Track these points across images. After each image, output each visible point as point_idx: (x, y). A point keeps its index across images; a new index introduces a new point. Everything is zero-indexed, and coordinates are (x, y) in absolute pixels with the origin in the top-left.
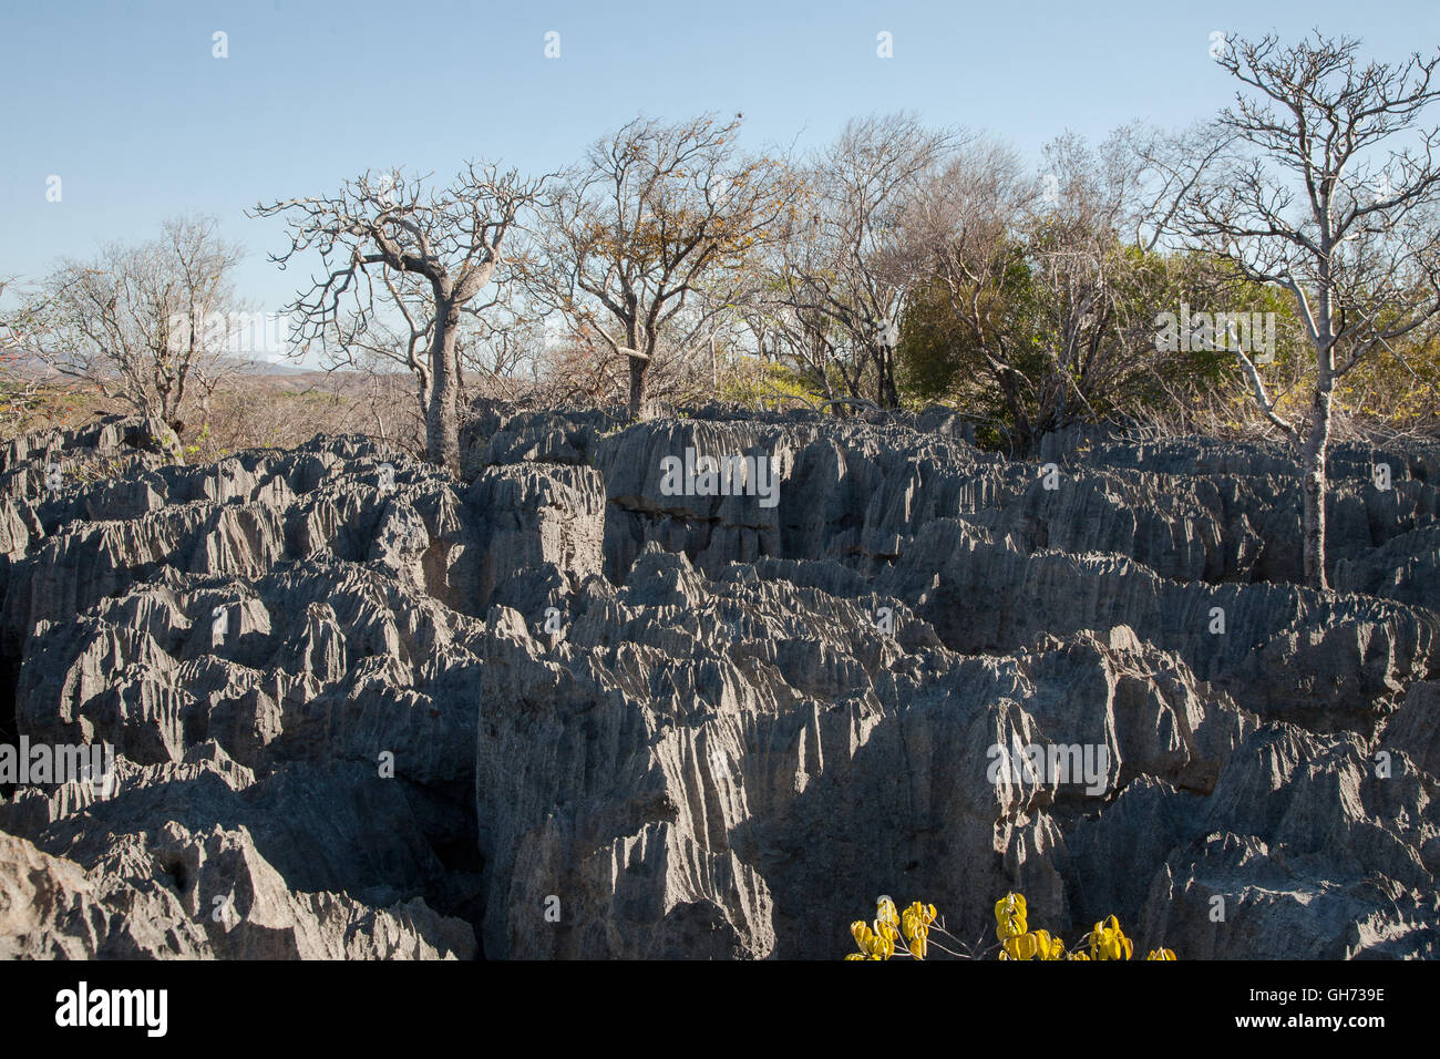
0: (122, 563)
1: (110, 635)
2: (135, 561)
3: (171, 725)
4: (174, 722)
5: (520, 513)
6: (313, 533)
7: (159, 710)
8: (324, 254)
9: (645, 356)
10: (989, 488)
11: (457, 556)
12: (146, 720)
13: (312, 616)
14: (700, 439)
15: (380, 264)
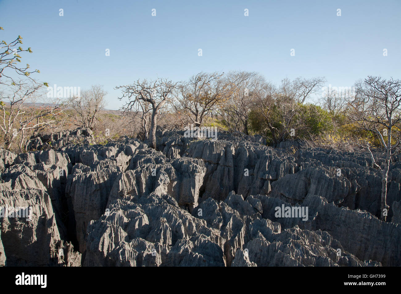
0: (96, 183)
1: (111, 227)
2: (99, 182)
3: (133, 262)
4: (134, 261)
5: (190, 174)
6: (143, 179)
7: (130, 258)
8: (129, 97)
9: (200, 123)
10: (287, 164)
11: (175, 184)
12: (127, 261)
13: (162, 223)
14: (215, 145)
15: (141, 100)
